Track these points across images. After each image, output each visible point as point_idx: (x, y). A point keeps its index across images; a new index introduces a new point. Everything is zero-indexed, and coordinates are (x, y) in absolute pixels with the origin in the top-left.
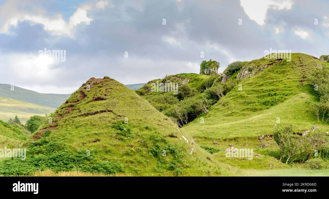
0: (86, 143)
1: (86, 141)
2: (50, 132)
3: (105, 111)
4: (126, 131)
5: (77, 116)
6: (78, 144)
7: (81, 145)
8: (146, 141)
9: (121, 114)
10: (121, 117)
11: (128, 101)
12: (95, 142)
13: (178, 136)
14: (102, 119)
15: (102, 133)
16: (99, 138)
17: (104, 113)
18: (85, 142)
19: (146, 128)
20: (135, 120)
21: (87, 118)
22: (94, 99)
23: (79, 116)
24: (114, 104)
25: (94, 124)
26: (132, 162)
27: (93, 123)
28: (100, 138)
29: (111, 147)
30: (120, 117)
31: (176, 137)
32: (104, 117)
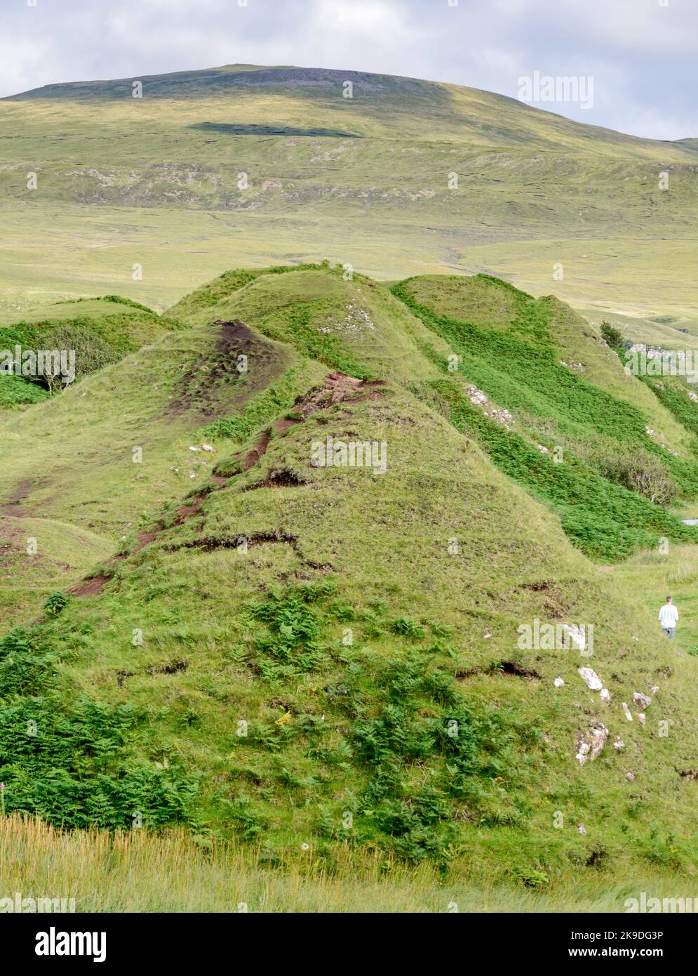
0: (131, 674)
1: (138, 665)
2: (64, 604)
3: (271, 538)
5: (182, 545)
6: (102, 675)
7: (112, 680)
9: (318, 559)
10: (317, 572)
11: (387, 499)
12: (169, 671)
13: (543, 672)
14: (241, 573)
15: (204, 638)
16: (186, 657)
17: (266, 545)
18: (131, 668)
20: (370, 589)
21: (209, 557)
22: (273, 475)
23: (188, 546)
24: (317, 513)
25: (206, 590)
26: (254, 780)
28: (188, 656)
29: (208, 701)
30: (315, 568)
31: (534, 674)
32: (252, 566)
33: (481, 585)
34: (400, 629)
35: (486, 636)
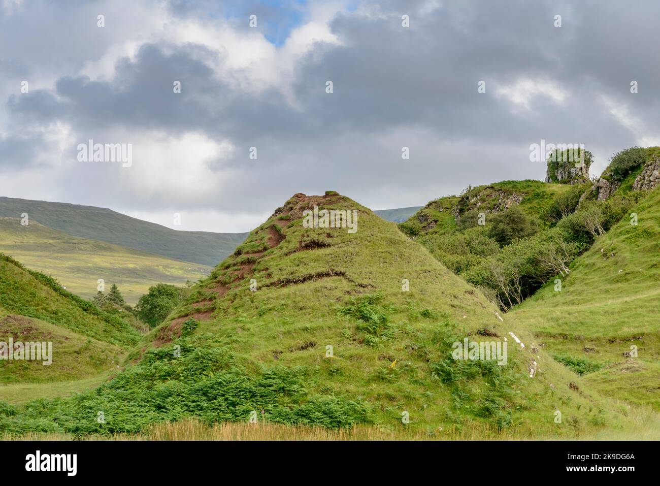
0: (282, 352)
1: (283, 347)
2: (196, 325)
3: (328, 275)
4: (378, 321)
5: (263, 286)
6: (264, 354)
7: (270, 356)
8: (425, 347)
9: (364, 282)
10: (366, 289)
11: (382, 250)
12: (303, 348)
13: (499, 334)
14: (320, 294)
15: (322, 328)
16: (313, 339)
17: (325, 278)
18: (279, 350)
19: (425, 314)
20: (399, 296)
21: (285, 291)
22: (303, 244)
23: (268, 286)
24: (349, 258)
25: (301, 305)
26: (391, 398)
27: (299, 302)
28: (315, 338)
29: (341, 360)
30: (364, 287)
31: (495, 335)
32: (326, 289)
33: (449, 292)
34: (426, 314)
35: (464, 317)
